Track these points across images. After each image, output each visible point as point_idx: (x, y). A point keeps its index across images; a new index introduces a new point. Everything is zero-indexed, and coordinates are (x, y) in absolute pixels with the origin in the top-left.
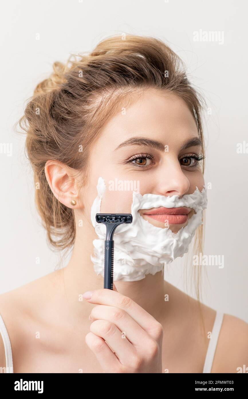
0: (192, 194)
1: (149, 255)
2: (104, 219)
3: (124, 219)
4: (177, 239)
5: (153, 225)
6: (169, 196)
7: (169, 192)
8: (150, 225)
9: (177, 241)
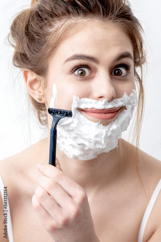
0: (121, 98)
1: (87, 141)
2: (53, 112)
3: (65, 114)
4: (106, 130)
5: (87, 119)
6: (100, 100)
7: (101, 97)
8: (85, 119)
9: (107, 132)
